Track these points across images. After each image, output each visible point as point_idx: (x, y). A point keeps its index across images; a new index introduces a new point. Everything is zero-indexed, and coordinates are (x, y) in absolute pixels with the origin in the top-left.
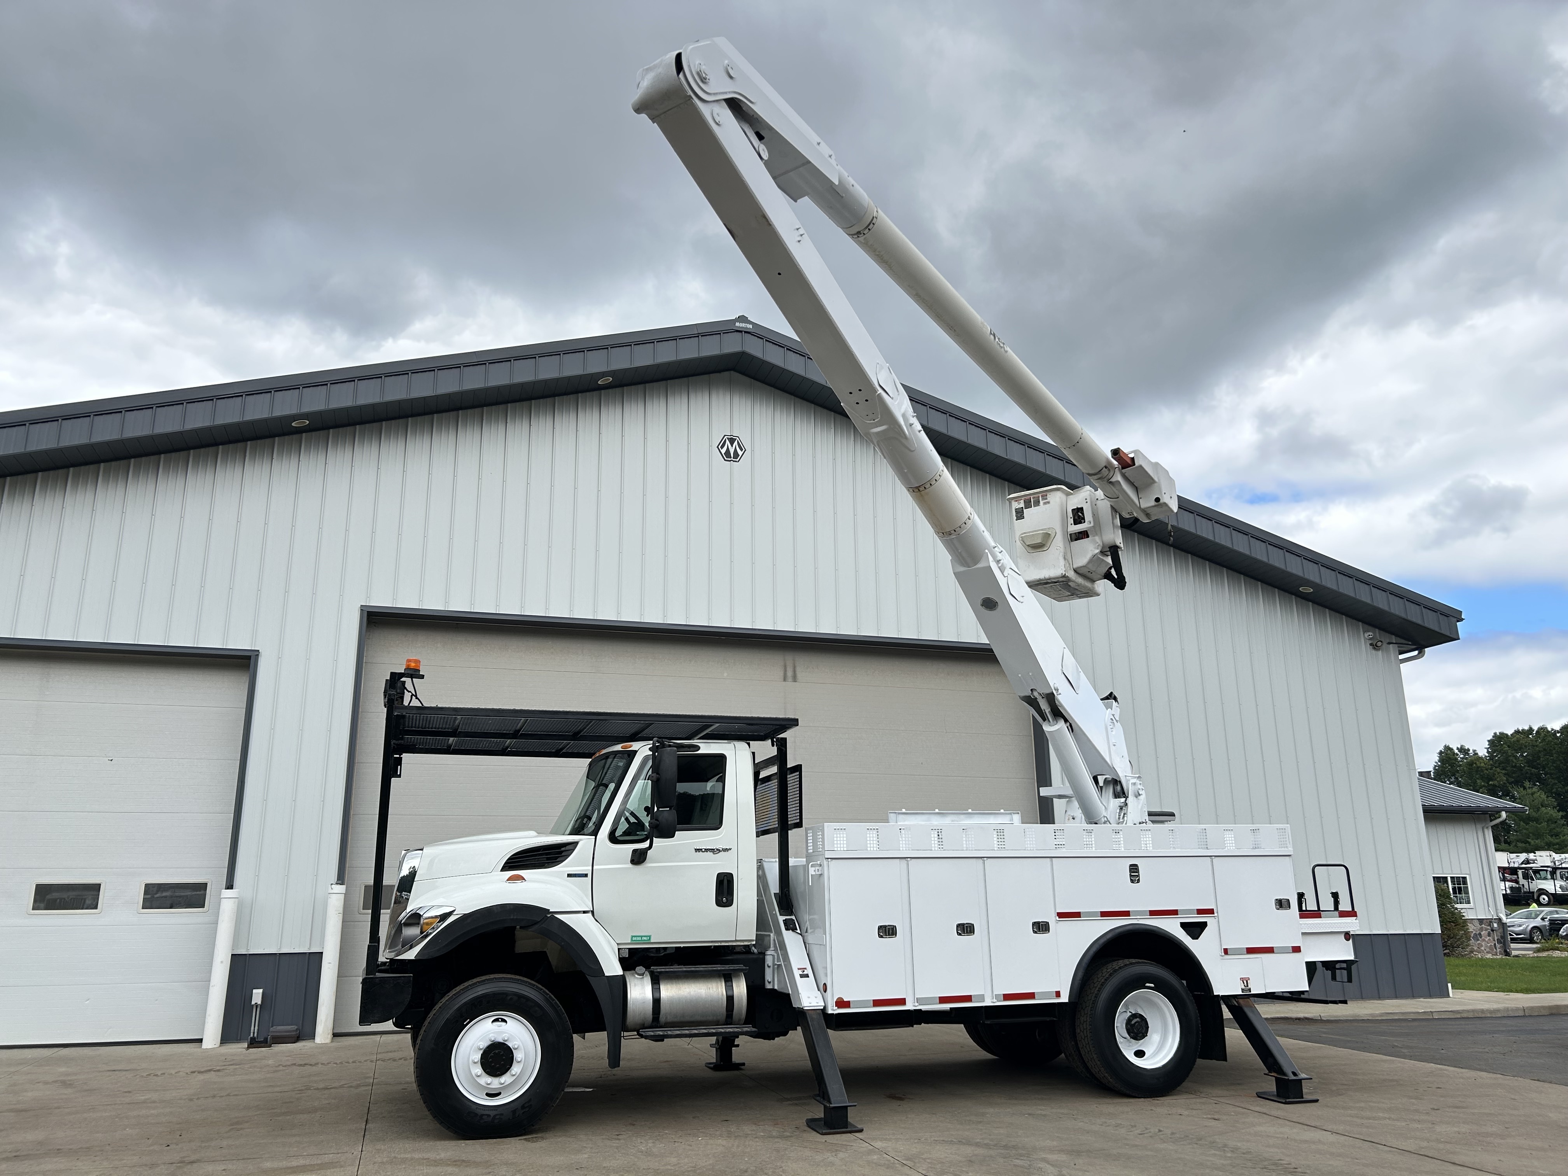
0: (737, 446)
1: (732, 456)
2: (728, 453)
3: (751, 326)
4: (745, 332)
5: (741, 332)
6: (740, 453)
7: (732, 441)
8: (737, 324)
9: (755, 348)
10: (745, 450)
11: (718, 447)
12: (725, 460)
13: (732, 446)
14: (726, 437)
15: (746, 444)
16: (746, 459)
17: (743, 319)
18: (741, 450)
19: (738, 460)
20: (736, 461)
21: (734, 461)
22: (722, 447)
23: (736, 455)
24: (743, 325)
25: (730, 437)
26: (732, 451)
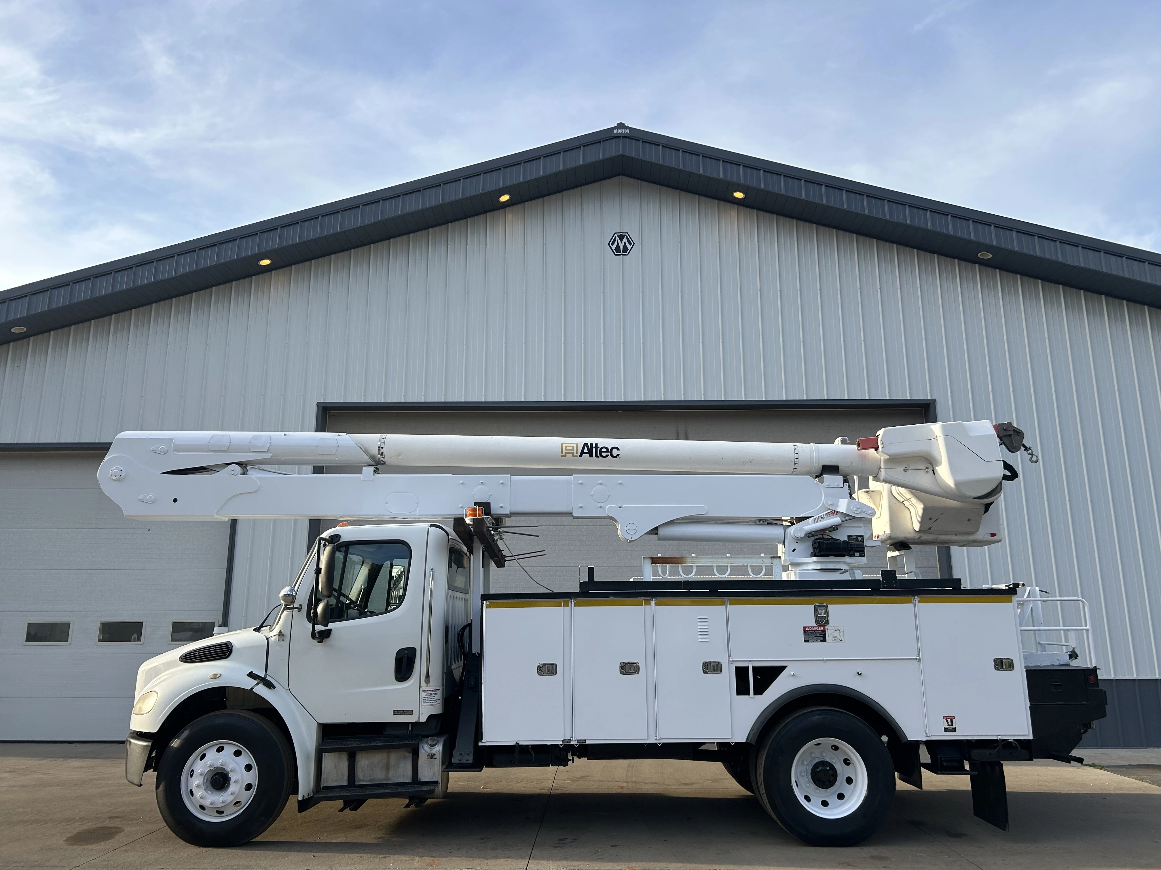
0: (626, 241)
2: (618, 249)
3: (628, 131)
4: (624, 137)
5: (619, 137)
6: (629, 247)
7: (621, 237)
8: (616, 131)
9: (631, 150)
10: (634, 244)
11: (609, 244)
12: (615, 255)
13: (621, 242)
14: (616, 234)
15: (635, 238)
16: (635, 252)
17: (621, 126)
18: (630, 244)
20: (626, 255)
21: (624, 255)
22: (613, 244)
23: (625, 249)
24: (621, 131)
25: (619, 234)
26: (621, 246)
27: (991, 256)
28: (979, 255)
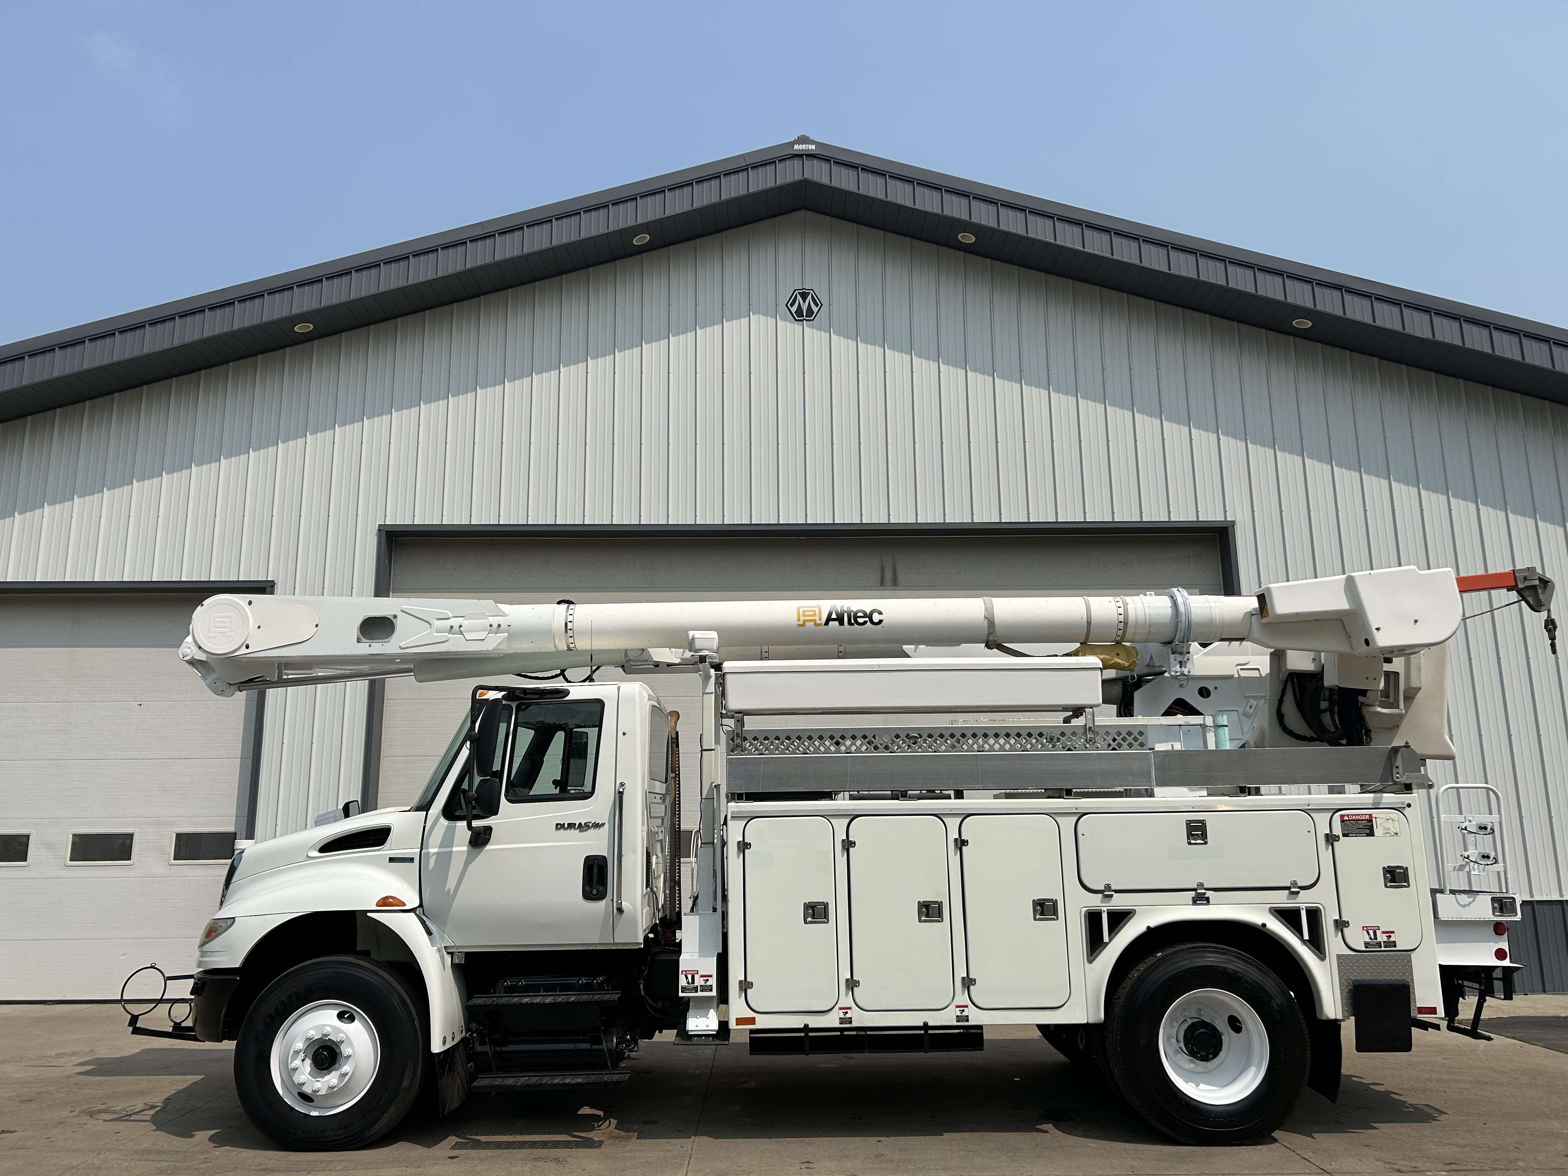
0: (811, 301)
1: (805, 315)
2: (799, 311)
3: (813, 147)
4: (808, 156)
5: (801, 156)
6: (815, 309)
7: (804, 296)
8: (796, 147)
9: (819, 173)
10: (822, 305)
11: (787, 305)
12: (796, 321)
13: (804, 302)
14: (797, 292)
15: (824, 299)
16: (823, 316)
17: (803, 140)
18: (817, 305)
19: (812, 318)
20: (810, 320)
21: (806, 320)
22: (792, 305)
23: (810, 312)
24: (804, 147)
25: (802, 291)
26: (805, 308)
27: (1310, 324)
28: (1294, 323)
